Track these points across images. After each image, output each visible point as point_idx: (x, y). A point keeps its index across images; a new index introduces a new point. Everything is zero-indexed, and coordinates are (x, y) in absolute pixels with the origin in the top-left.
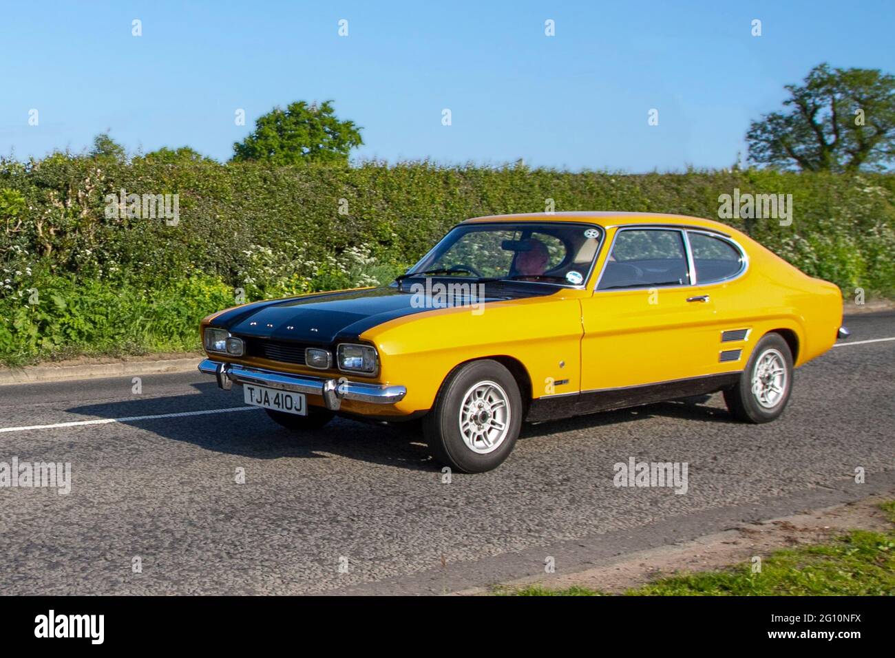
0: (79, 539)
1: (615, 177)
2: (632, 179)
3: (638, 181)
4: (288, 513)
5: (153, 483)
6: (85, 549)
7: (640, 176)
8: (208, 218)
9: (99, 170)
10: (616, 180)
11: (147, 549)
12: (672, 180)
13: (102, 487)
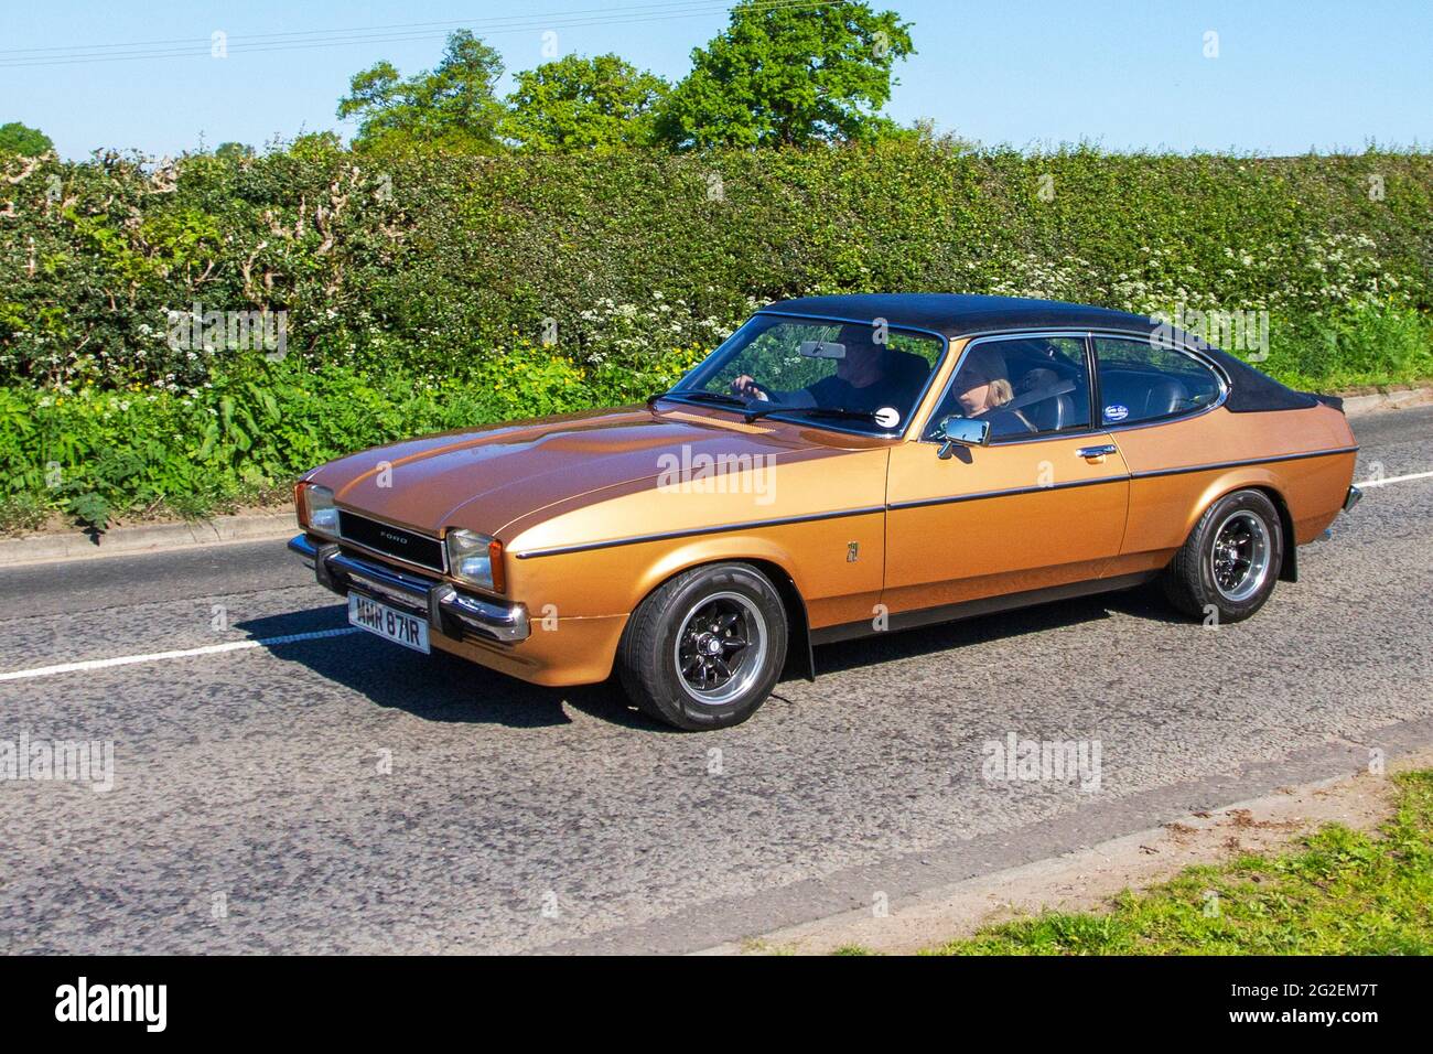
0: (156, 875)
1: (1244, 162)
2: (1273, 165)
3: (1284, 170)
4: (506, 816)
5: (316, 763)
6: (159, 893)
7: (1287, 160)
8: (544, 248)
9: (356, 170)
10: (1248, 167)
11: (258, 889)
12: (1339, 167)
13: (231, 773)
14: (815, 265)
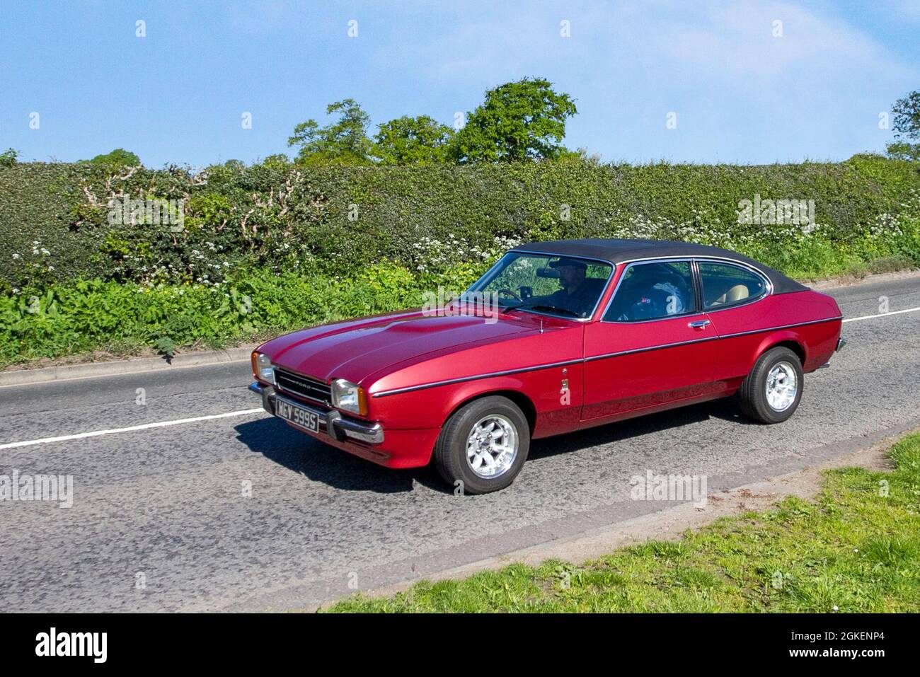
0: (202, 529)
1: (743, 168)
3: (763, 172)
6: (203, 538)
7: (764, 167)
8: (393, 212)
9: (299, 174)
10: (744, 170)
11: (254, 535)
12: (791, 170)
14: (529, 221)
